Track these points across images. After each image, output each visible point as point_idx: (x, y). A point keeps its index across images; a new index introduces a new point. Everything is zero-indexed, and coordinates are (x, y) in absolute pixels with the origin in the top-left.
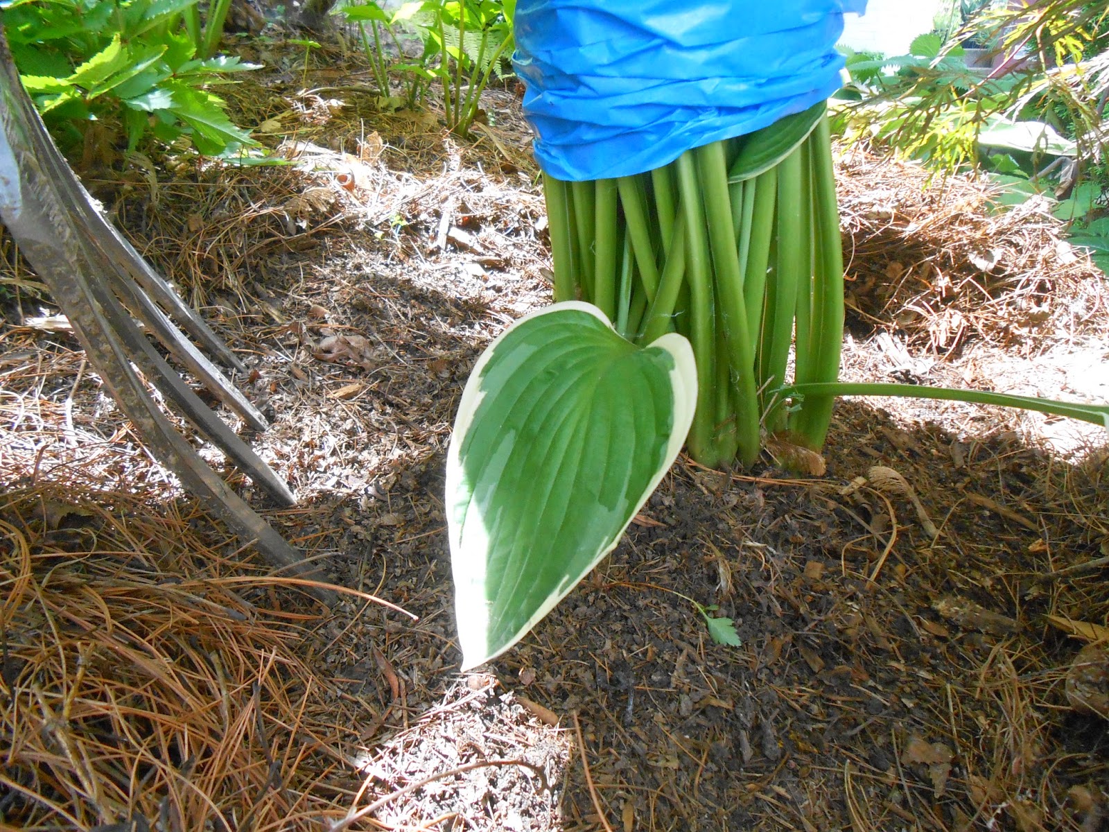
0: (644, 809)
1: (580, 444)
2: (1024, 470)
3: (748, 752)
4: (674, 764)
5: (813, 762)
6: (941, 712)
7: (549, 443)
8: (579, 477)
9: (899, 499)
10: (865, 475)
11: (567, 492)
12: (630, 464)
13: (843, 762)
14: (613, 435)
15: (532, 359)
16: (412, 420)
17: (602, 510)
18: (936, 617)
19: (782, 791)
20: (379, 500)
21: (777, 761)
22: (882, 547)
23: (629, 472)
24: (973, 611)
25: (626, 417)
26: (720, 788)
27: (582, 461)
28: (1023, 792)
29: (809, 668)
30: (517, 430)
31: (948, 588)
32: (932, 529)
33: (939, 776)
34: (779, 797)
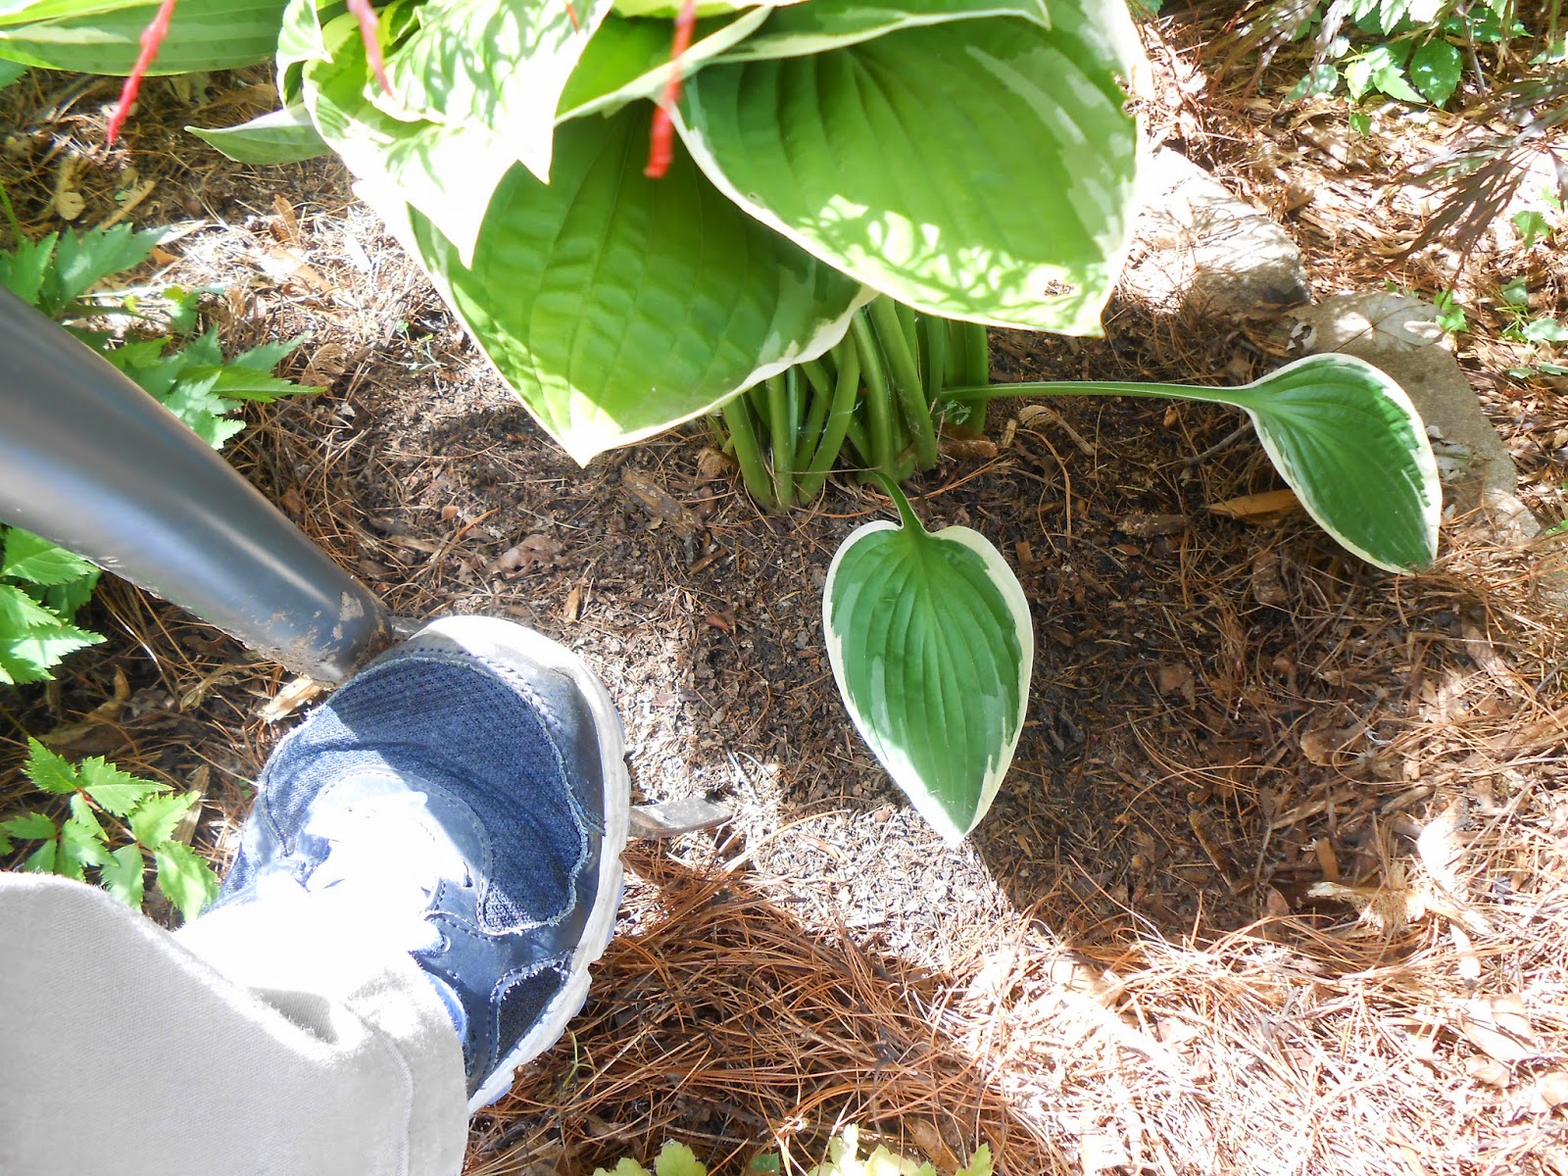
0: (1029, 833)
1: (946, 656)
2: (1131, 333)
3: (1060, 744)
4: (1026, 787)
5: (1106, 726)
6: (1163, 630)
7: (921, 662)
8: (958, 680)
9: (1049, 429)
10: (1016, 418)
11: (955, 696)
12: (991, 656)
13: (1123, 713)
14: (968, 640)
15: (862, 594)
16: (639, 596)
17: (989, 699)
18: (1123, 537)
19: (1097, 761)
20: (694, 703)
21: (1084, 743)
22: (1062, 493)
23: (993, 662)
24: (1152, 521)
25: (967, 618)
26: (1060, 784)
27: (955, 667)
28: (1248, 684)
29: (1063, 646)
30: (880, 655)
31: (1123, 506)
32: (1088, 448)
33: (1188, 692)
34: (1097, 767)
